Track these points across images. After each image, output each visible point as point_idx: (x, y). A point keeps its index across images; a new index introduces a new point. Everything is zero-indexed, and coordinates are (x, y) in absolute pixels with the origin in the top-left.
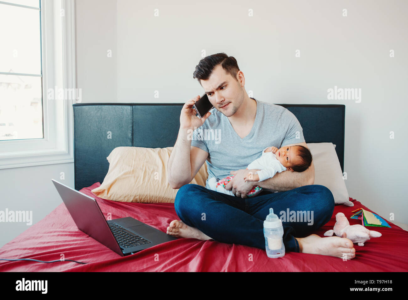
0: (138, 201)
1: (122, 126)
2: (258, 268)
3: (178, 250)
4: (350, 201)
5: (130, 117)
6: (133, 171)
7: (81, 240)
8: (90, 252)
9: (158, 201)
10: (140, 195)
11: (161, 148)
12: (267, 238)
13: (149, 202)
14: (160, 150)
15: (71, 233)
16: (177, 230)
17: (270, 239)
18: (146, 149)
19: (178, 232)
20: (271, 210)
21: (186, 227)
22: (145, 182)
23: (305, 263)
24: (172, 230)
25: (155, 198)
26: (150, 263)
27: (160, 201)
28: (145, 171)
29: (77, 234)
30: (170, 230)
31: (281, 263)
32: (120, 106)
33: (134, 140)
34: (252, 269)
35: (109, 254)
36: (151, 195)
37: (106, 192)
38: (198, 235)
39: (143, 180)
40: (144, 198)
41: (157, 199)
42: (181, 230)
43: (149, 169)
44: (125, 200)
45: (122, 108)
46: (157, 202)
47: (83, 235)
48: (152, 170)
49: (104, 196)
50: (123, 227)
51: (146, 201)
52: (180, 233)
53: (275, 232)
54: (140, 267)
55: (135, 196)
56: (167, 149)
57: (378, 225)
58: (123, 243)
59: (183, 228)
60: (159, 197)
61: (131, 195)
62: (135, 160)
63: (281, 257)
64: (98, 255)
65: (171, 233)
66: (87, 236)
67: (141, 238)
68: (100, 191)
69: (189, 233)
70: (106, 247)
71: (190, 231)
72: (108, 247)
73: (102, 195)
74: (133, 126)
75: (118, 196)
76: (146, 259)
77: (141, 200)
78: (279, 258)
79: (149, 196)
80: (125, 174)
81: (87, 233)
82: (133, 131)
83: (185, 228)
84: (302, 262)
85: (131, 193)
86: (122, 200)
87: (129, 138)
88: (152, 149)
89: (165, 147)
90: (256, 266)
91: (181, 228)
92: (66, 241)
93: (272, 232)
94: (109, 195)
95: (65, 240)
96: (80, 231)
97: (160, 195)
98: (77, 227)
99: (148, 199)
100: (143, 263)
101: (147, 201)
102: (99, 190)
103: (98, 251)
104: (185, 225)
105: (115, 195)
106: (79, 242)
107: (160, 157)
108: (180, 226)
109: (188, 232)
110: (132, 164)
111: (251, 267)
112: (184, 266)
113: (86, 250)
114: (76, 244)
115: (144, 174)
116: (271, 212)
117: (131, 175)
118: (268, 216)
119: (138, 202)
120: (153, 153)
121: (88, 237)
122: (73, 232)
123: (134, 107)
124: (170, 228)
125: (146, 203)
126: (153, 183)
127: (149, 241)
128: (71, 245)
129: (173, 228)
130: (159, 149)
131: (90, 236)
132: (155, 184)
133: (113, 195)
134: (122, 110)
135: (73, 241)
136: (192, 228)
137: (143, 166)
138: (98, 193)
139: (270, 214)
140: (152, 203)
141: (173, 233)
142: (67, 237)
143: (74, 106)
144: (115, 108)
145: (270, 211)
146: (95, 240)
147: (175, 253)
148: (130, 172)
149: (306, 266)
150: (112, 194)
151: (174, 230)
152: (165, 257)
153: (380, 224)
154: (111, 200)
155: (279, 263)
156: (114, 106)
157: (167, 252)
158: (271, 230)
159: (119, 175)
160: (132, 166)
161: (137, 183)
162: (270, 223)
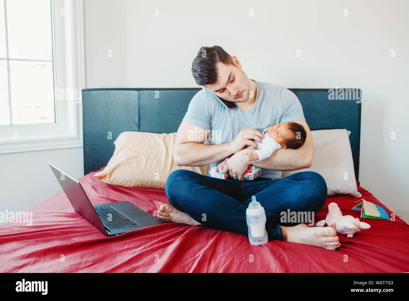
0: (140, 186)
1: (129, 111)
2: (234, 254)
3: (163, 233)
4: (358, 191)
5: (137, 102)
6: (136, 157)
7: (74, 221)
8: (79, 232)
9: (160, 186)
10: (141, 181)
11: (167, 133)
12: (249, 226)
13: (151, 187)
14: (166, 136)
15: (67, 215)
16: (167, 214)
17: (252, 226)
18: (152, 135)
19: (168, 216)
20: (254, 197)
21: (177, 212)
22: (147, 167)
23: (283, 251)
24: (162, 214)
25: (156, 183)
26: (132, 244)
27: (161, 187)
28: (148, 157)
29: (72, 215)
30: (160, 214)
31: (260, 250)
32: (127, 91)
33: (141, 125)
34: (228, 254)
35: (96, 235)
36: (153, 181)
37: (108, 176)
38: (188, 220)
39: (145, 166)
40: (146, 184)
41: (158, 184)
42: (171, 214)
43: (152, 153)
44: (126, 185)
45: (129, 93)
46: (159, 188)
47: (78, 217)
48: (155, 155)
49: (107, 181)
50: (117, 211)
51: (147, 187)
52: (171, 217)
53: (256, 219)
54: (121, 247)
55: (137, 182)
56: (173, 134)
57: (376, 217)
58: (112, 225)
59: (174, 213)
60: (161, 182)
61: (132, 181)
62: (139, 146)
63: (262, 245)
64: (86, 235)
65: (161, 217)
66: (82, 217)
67: (131, 221)
68: (103, 176)
69: (180, 218)
70: (96, 228)
71: (181, 216)
72: (97, 228)
73: (105, 179)
74: (139, 112)
75: (120, 181)
76: (128, 241)
77: (143, 185)
78: (260, 246)
79: (151, 181)
80: (128, 159)
81: (81, 215)
82: (139, 116)
83: (175, 213)
84: (281, 250)
85: (133, 178)
86: (124, 185)
87: (136, 123)
88: (158, 134)
89: (172, 133)
90: (233, 252)
91: (171, 212)
92: (60, 222)
93: (253, 219)
94: (111, 180)
95: (59, 220)
96: (76, 213)
97: (161, 180)
98: (74, 209)
99: (149, 185)
100: (125, 244)
101: (149, 186)
102: (101, 175)
103: (87, 231)
104: (175, 210)
105: (117, 180)
106: (71, 223)
107: (165, 143)
108: (170, 210)
109: (178, 216)
110: (136, 150)
111: (228, 252)
112: (163, 249)
113: (76, 230)
114: (68, 225)
115: (147, 159)
116: (254, 200)
117: (133, 160)
118: (250, 204)
119: (140, 188)
120: (158, 139)
121: (82, 219)
122: (69, 214)
123: (140, 92)
124: (160, 212)
125: (147, 188)
126: (155, 168)
127: (137, 225)
128: (63, 225)
129: (163, 211)
130: (164, 134)
131: (84, 218)
132: (156, 170)
133: (116, 180)
134: (129, 95)
135: (67, 221)
136: (182, 213)
137: (147, 151)
138: (101, 178)
139: (252, 202)
140: (154, 189)
141: (164, 217)
142: (62, 218)
143: (83, 91)
144: (122, 93)
145: (252, 199)
146: (87, 222)
147: (158, 237)
148: (133, 158)
149: (284, 254)
150: (114, 179)
151: (164, 214)
152: (148, 239)
153: (379, 216)
154: (113, 184)
155: (259, 250)
156: (121, 91)
157: (151, 235)
158: (253, 218)
159: (122, 160)
160: (135, 152)
161: (139, 168)
162: (253, 211)
